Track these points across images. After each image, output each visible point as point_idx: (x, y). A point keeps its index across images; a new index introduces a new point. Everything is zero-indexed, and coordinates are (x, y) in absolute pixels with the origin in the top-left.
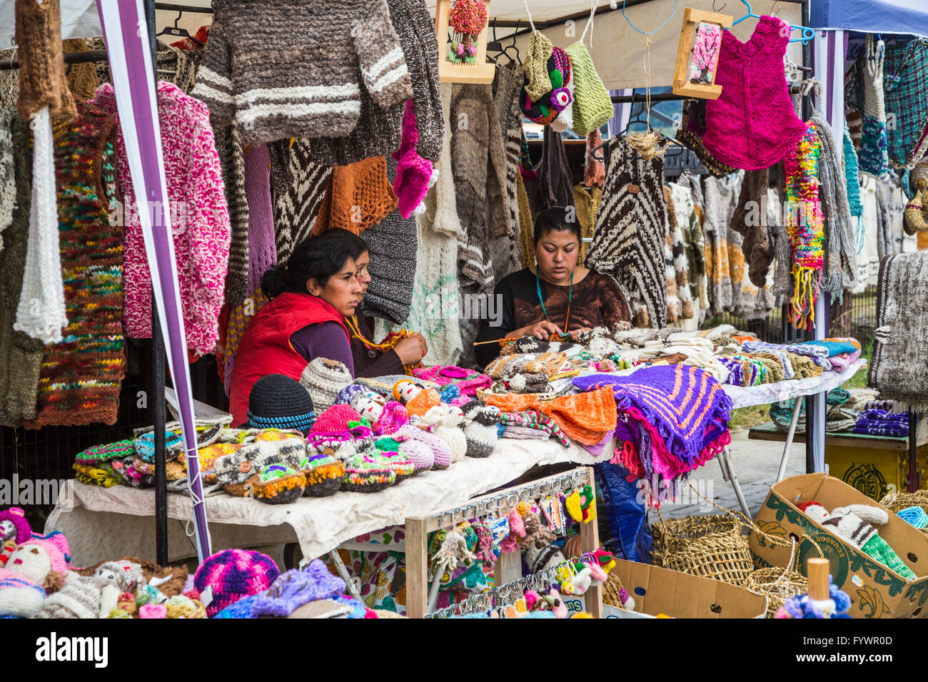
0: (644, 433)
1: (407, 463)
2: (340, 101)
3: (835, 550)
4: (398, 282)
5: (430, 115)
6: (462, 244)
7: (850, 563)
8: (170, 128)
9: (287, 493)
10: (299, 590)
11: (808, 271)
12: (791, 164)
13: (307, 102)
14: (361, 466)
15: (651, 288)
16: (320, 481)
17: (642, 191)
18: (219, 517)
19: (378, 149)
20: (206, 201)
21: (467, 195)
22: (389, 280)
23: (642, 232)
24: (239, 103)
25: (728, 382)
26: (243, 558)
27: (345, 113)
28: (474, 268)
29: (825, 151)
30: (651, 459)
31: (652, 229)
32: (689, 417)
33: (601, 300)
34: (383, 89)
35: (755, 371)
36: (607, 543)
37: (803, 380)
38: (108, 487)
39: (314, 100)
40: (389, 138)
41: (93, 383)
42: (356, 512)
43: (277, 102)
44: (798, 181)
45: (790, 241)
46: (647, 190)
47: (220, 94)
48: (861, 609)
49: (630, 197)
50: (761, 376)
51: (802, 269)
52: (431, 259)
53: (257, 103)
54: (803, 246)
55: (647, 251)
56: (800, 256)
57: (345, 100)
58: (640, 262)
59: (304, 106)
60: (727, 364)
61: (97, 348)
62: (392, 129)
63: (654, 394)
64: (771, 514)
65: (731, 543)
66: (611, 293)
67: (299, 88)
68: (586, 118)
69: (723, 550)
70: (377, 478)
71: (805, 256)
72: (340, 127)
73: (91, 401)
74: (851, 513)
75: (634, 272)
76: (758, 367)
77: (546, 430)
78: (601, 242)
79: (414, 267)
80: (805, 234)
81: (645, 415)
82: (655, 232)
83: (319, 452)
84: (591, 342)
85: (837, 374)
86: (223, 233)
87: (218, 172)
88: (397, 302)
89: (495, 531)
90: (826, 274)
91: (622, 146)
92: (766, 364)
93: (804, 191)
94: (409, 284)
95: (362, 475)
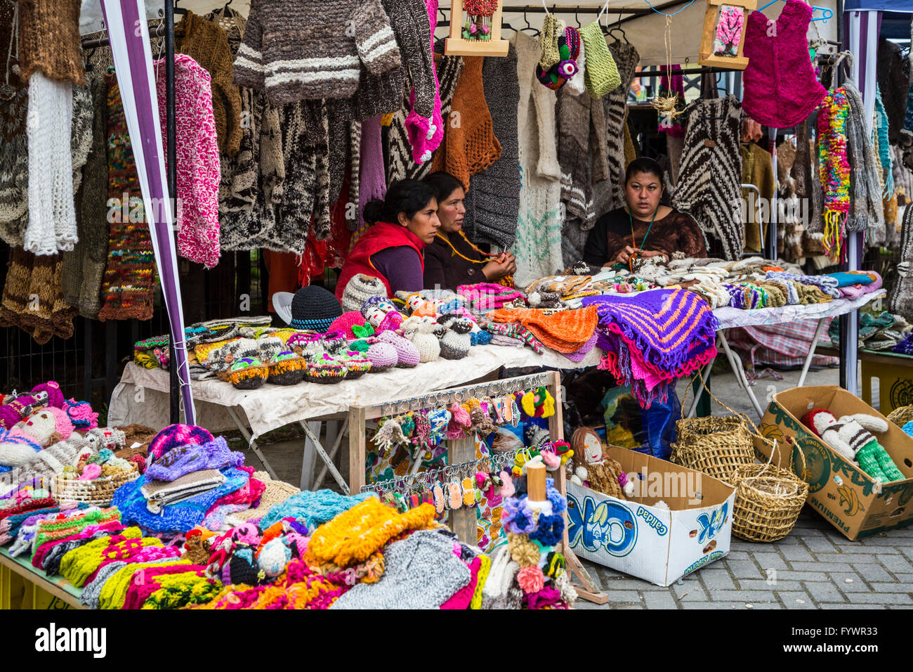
0: (622, 345)
1: (363, 361)
2: (341, 70)
3: (821, 452)
4: (504, 216)
5: (423, 80)
6: (565, 187)
7: (832, 464)
8: (186, 91)
9: (248, 381)
10: (189, 461)
11: (835, 213)
12: (823, 123)
13: (315, 70)
14: (319, 362)
15: (725, 225)
16: (282, 372)
17: (718, 145)
18: (207, 397)
19: (384, 108)
20: (203, 147)
21: (571, 147)
22: (497, 214)
23: (717, 179)
24: (266, 71)
25: (729, 305)
26: (184, 432)
27: (345, 79)
28: (577, 206)
29: (853, 113)
30: (630, 368)
31: (728, 177)
32: (673, 333)
33: (678, 234)
34: (374, 59)
35: (756, 297)
36: (637, 434)
37: (809, 305)
38: (149, 369)
39: (321, 69)
40: (393, 99)
41: (129, 287)
42: (308, 399)
43: (295, 71)
44: (828, 138)
45: (822, 188)
46: (723, 145)
47: (255, 65)
48: (841, 505)
49: (707, 150)
50: (763, 301)
51: (829, 211)
52: (539, 198)
53: (279, 71)
54: (831, 193)
55: (722, 195)
56: (828, 201)
57: (345, 68)
58: (714, 203)
59: (313, 74)
60: (731, 290)
61: (132, 260)
62: (394, 92)
63: (639, 313)
64: (772, 419)
65: (734, 441)
66: (687, 228)
67: (310, 60)
68: (595, 85)
69: (727, 446)
70: (328, 372)
71: (833, 201)
72: (341, 90)
73: (128, 301)
74: (855, 422)
75: (709, 211)
76: (759, 293)
77: (520, 339)
78: (682, 186)
79: (518, 204)
80: (832, 182)
81: (623, 330)
82: (730, 179)
83: (291, 349)
84: (642, 268)
85: (849, 302)
86: (214, 172)
87: (212, 125)
88: (503, 231)
89: (433, 421)
90: (853, 216)
91: (700, 108)
92: (771, 291)
93: (832, 146)
94: (514, 217)
95: (317, 370)
